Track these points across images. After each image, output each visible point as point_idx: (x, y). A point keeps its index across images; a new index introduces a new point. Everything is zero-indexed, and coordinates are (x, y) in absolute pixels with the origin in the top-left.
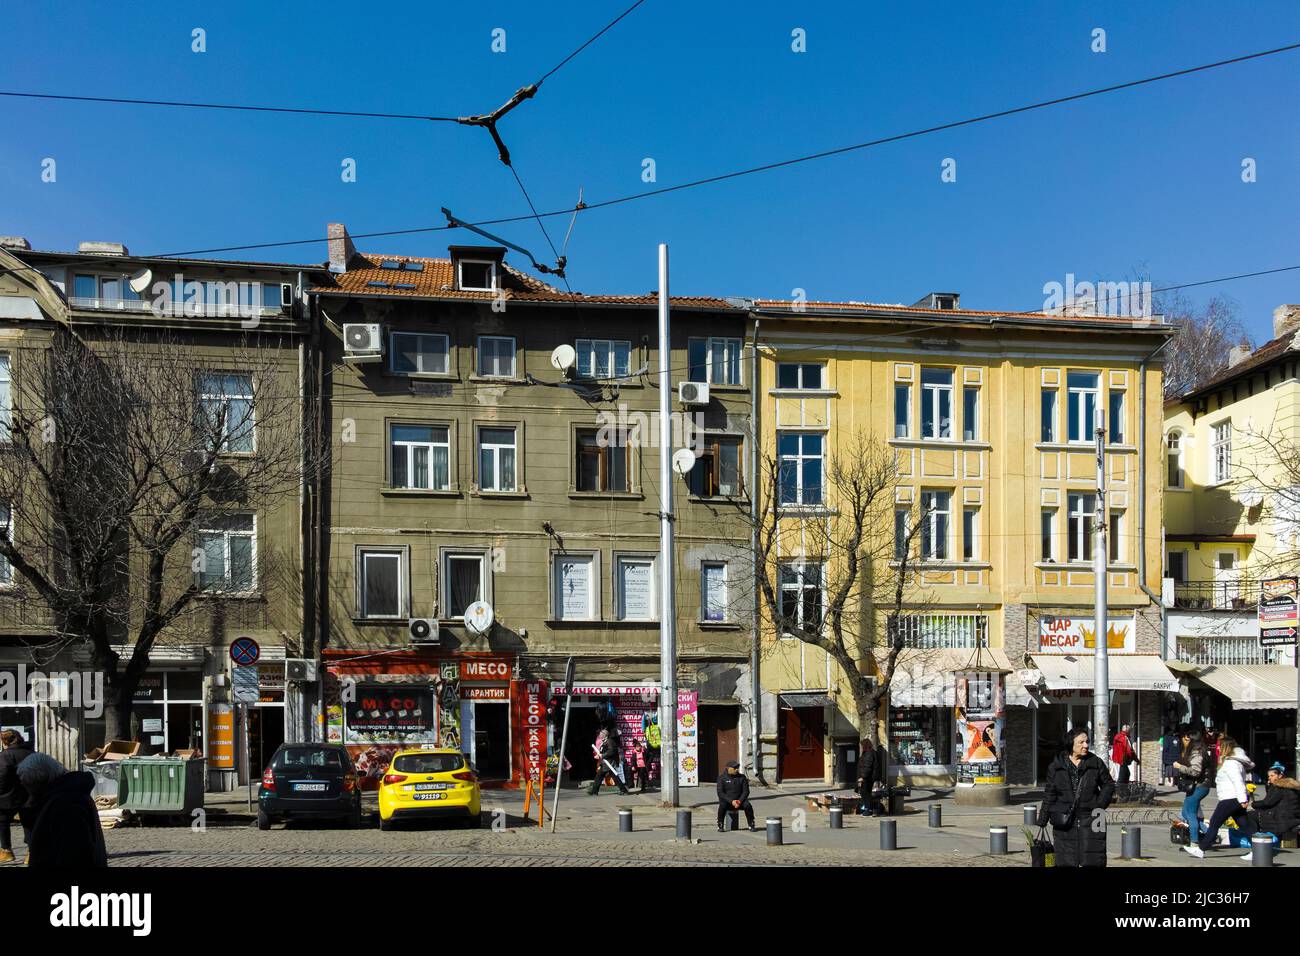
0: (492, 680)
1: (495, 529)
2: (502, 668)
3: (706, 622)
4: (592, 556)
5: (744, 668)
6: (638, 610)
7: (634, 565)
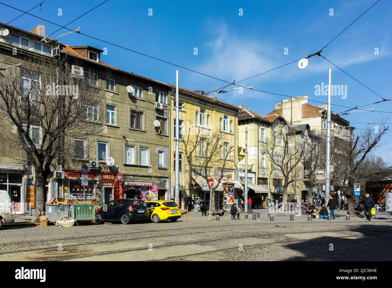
0: (110, 180)
1: (111, 136)
2: (113, 177)
3: (159, 167)
4: (134, 147)
5: (167, 180)
6: (144, 163)
7: (143, 150)
